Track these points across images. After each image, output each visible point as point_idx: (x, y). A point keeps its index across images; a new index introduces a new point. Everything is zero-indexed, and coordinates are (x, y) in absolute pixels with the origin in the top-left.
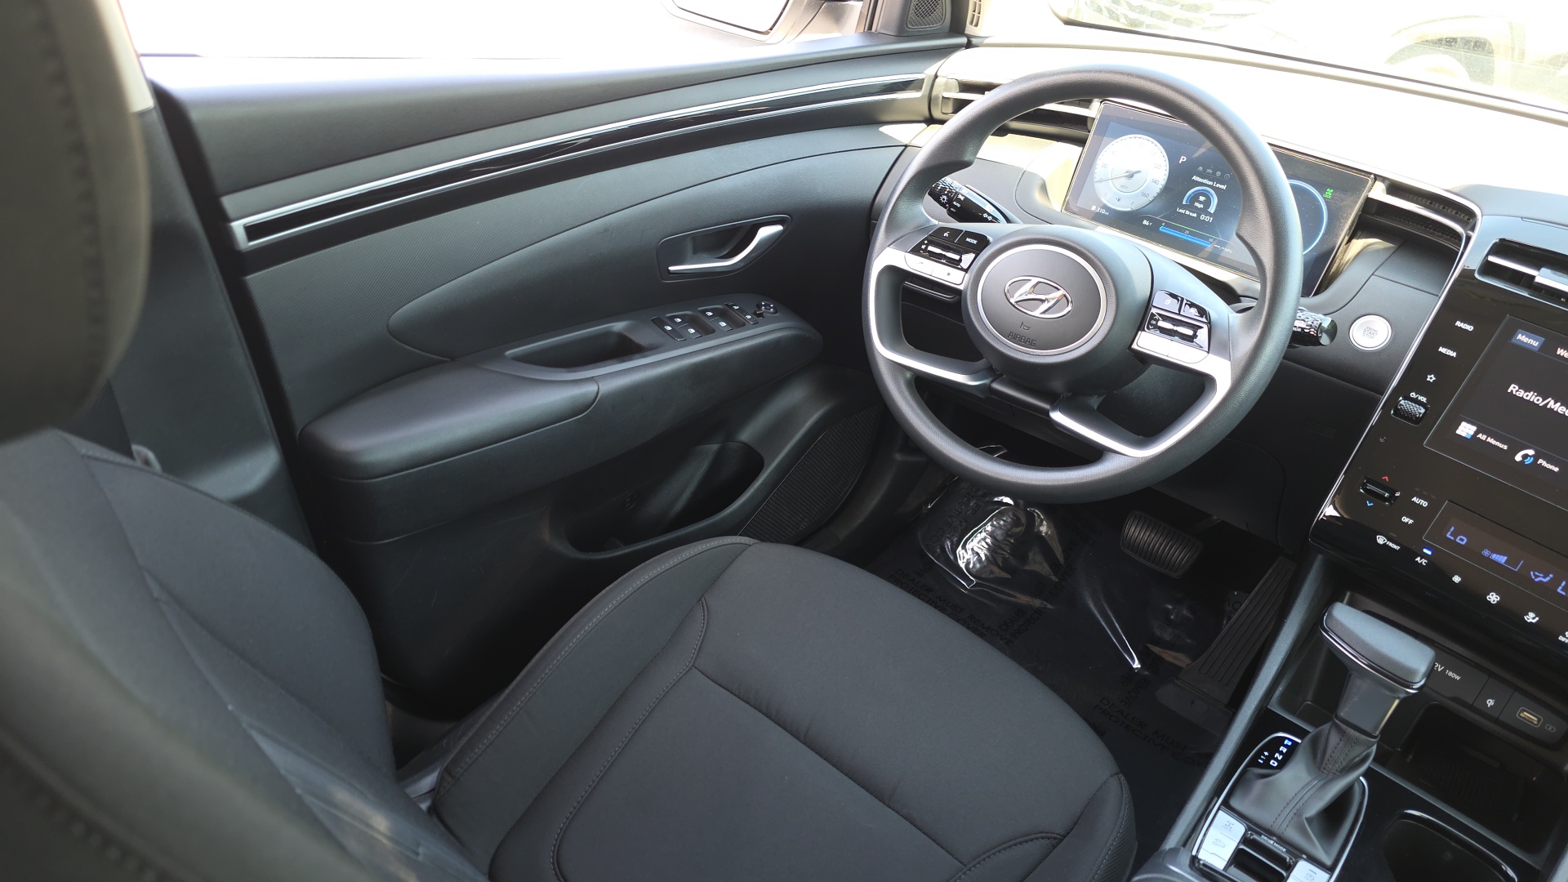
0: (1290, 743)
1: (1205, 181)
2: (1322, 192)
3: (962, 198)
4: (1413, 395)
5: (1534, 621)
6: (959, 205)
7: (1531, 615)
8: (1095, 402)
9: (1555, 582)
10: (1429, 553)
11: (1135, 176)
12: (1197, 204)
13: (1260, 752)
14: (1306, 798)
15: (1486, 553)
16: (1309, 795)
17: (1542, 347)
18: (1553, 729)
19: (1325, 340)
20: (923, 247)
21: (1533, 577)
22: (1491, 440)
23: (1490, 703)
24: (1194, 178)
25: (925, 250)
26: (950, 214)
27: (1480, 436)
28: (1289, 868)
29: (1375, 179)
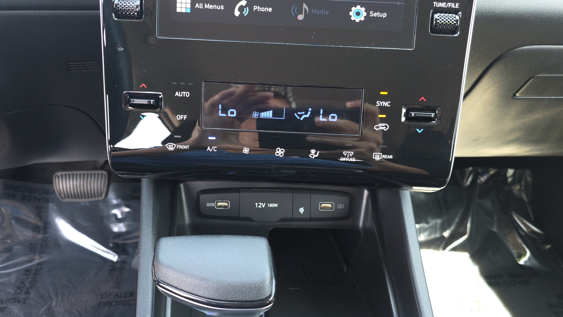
7: (313, 151)
10: (214, 138)
18: (342, 206)
21: (298, 118)
22: (208, 6)
23: (302, 210)
27: (197, 6)
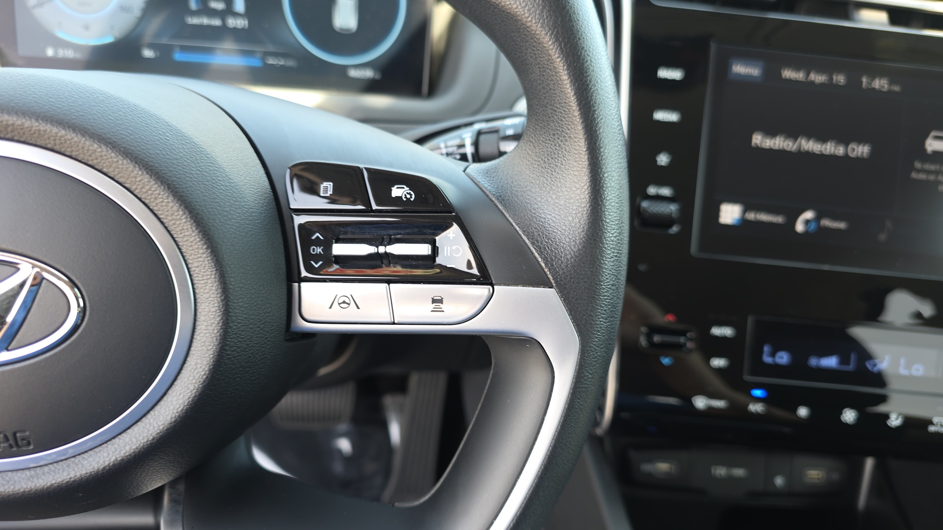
4: (654, 192)
7: (894, 416)
9: (895, 363)
10: (760, 393)
12: (212, 4)
15: (814, 362)
17: (766, 73)
22: (765, 217)
23: (779, 481)
27: (749, 215)
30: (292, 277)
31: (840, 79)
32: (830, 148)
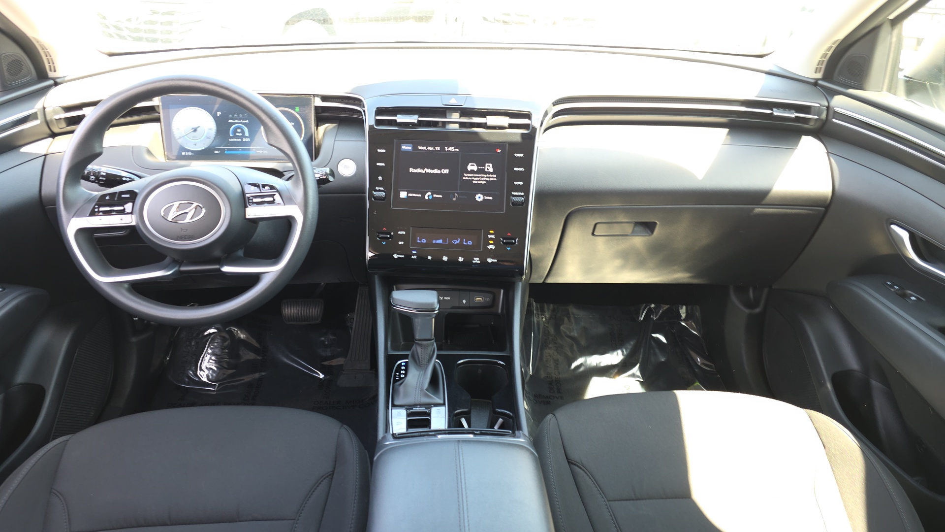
0: (404, 364)
1: (236, 121)
2: (294, 110)
3: (104, 174)
4: (377, 188)
5: (462, 260)
6: (104, 179)
8: (240, 253)
9: (462, 241)
10: (415, 252)
11: (198, 129)
12: (237, 134)
13: (395, 375)
14: (421, 381)
15: (434, 242)
16: (422, 379)
17: (413, 148)
18: (488, 299)
19: (331, 179)
20: (96, 210)
21: (454, 243)
22: (414, 195)
23: (464, 301)
24: (230, 121)
25: (99, 212)
26: (101, 185)
27: (409, 195)
28: (429, 414)
29: (314, 97)
30: (246, 207)
31: (438, 148)
32: (436, 171)
